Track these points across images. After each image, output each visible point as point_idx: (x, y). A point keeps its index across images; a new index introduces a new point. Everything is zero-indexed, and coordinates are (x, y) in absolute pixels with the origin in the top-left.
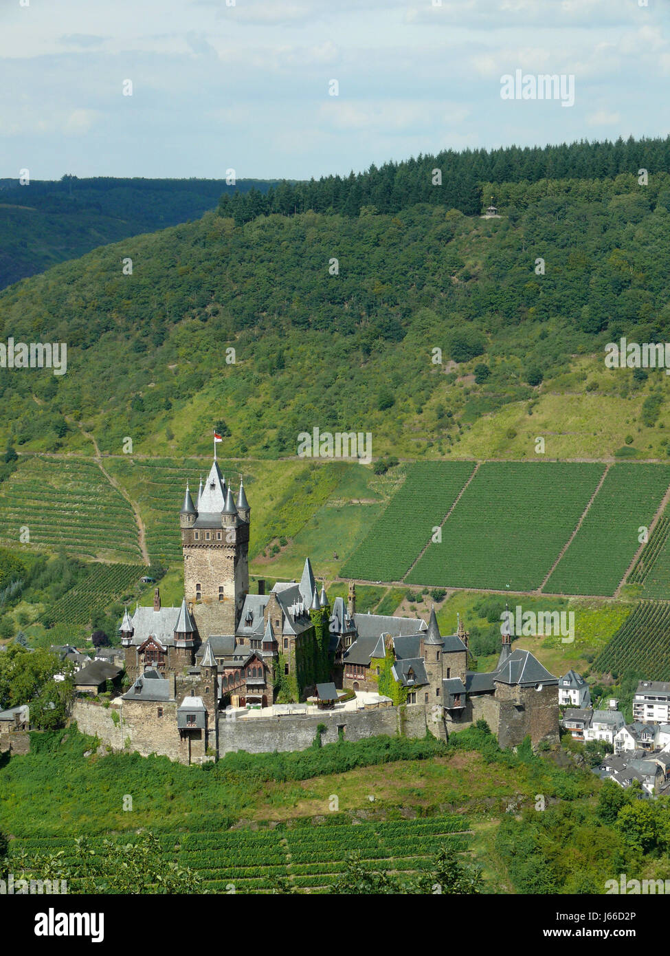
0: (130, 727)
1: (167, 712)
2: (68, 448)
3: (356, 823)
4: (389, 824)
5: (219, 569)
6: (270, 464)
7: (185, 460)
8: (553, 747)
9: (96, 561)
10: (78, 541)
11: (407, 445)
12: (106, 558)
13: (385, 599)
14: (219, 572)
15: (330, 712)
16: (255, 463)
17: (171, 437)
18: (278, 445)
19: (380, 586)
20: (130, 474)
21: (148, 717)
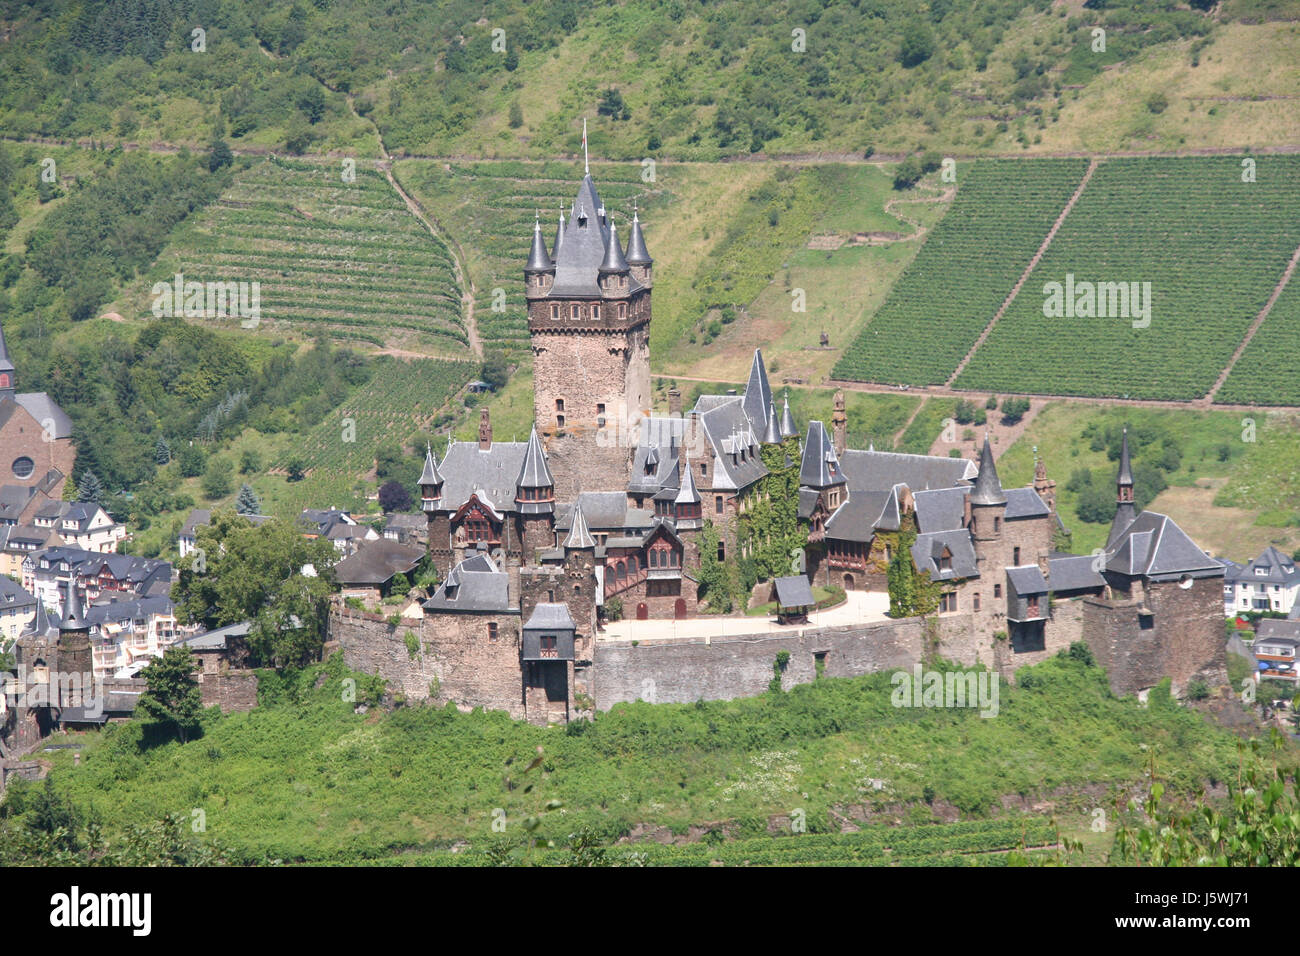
0: (437, 660)
1: (505, 631)
2: (327, 144)
3: (850, 830)
4: (906, 833)
5: (597, 372)
6: (704, 170)
7: (547, 164)
8: (1216, 692)
9: (384, 353)
10: (350, 315)
11: (959, 131)
12: (400, 348)
13: (917, 419)
14: (597, 377)
15: (799, 629)
16: (674, 168)
17: (516, 123)
18: (716, 136)
19: (908, 394)
20: (444, 191)
21: (470, 641)
